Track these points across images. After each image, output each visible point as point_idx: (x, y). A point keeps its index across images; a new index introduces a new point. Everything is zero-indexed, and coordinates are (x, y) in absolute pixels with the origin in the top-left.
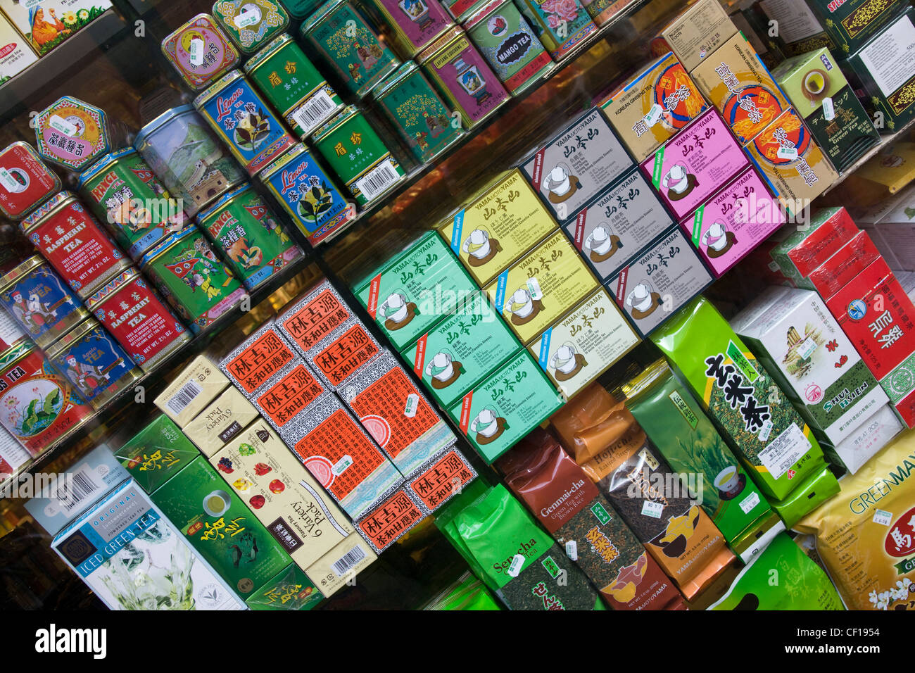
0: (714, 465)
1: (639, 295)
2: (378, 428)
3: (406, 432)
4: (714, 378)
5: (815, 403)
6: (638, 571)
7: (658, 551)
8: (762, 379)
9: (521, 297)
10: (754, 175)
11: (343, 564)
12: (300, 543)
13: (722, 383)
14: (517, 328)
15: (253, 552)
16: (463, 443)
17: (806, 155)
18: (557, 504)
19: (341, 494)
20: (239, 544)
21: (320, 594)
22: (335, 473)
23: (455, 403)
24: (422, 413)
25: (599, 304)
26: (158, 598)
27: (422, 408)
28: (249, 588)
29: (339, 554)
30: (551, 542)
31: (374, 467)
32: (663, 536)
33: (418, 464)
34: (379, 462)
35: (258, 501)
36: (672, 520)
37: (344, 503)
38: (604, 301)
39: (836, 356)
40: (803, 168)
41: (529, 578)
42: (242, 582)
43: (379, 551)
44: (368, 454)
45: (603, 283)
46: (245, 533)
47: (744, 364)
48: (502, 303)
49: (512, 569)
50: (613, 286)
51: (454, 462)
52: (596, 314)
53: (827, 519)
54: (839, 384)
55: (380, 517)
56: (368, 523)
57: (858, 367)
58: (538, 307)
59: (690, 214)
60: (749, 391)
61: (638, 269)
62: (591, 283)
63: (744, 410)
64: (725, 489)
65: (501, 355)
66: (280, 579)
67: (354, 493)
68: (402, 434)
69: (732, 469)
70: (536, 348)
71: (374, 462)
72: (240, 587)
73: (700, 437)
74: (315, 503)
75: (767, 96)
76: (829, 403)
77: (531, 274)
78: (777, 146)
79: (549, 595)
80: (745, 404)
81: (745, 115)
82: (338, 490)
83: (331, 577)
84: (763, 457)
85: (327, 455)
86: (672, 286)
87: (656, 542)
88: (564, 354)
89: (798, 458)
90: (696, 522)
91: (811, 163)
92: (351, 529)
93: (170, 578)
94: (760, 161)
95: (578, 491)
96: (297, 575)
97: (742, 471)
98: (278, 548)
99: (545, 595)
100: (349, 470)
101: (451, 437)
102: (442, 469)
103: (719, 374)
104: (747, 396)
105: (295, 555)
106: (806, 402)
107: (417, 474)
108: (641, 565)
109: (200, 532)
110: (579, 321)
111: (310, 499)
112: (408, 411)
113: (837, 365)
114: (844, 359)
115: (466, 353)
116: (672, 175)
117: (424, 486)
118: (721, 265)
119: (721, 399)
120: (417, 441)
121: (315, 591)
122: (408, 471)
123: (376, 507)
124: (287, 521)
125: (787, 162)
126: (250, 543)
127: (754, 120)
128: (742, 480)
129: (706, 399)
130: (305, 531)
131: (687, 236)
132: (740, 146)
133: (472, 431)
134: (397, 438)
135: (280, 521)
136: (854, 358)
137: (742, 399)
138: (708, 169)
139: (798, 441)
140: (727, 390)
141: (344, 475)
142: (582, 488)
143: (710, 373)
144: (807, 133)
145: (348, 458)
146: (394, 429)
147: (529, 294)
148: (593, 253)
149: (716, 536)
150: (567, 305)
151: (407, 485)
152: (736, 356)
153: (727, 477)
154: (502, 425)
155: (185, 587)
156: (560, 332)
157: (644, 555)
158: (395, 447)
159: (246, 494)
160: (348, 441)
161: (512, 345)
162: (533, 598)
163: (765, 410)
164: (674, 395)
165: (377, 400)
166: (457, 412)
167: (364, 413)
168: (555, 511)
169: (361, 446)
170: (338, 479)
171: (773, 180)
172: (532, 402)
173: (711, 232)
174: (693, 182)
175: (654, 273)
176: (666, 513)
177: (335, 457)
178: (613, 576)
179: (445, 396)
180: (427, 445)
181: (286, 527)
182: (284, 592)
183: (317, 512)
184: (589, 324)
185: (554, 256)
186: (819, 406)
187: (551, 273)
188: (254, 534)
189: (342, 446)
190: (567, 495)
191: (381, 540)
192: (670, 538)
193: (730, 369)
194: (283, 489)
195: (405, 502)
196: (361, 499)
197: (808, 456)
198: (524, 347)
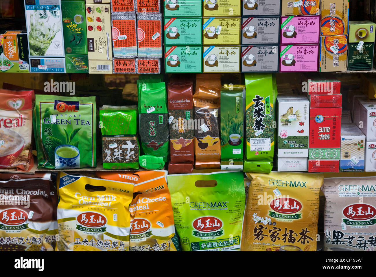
0: (234, 130)
1: (250, 58)
2: (141, 35)
3: (148, 43)
4: (255, 103)
5: (282, 137)
6: (186, 143)
7: (197, 142)
8: (270, 116)
9: (212, 29)
10: (317, 48)
11: (101, 67)
12: (93, 51)
13: (256, 106)
14: (204, 38)
15: (78, 42)
16: (163, 60)
17: (340, 55)
18: (177, 102)
19: (116, 46)
20: (76, 36)
21: (88, 70)
22: (119, 38)
23: (169, 46)
24: (157, 41)
25: (235, 51)
26: (42, 33)
27: (158, 39)
28: (69, 52)
29: (102, 63)
30: (166, 112)
31: (131, 46)
32: (202, 139)
33: (144, 55)
34: (134, 45)
35: (91, 28)
36: (208, 136)
37: (115, 49)
38: (237, 51)
39: (301, 128)
40: (336, 58)
41: (152, 117)
42: (69, 48)
43: (114, 72)
44: (132, 40)
45: (241, 45)
46: (80, 35)
47: (268, 106)
48: (206, 27)
49: (149, 110)
50: (244, 48)
51: (156, 64)
52: (232, 53)
53: (259, 178)
54: (295, 138)
55: (122, 62)
56: (118, 61)
57: (305, 137)
58: (216, 36)
59: (286, 45)
60: (263, 116)
61: (255, 49)
62: (237, 42)
63: (256, 120)
64: (232, 140)
65: (194, 42)
66: (80, 57)
67: (120, 49)
68: (147, 42)
69: (239, 136)
70: (206, 49)
71: (133, 44)
72: (67, 49)
73: (236, 117)
74: (106, 42)
75: (341, 25)
76: (287, 141)
77: (221, 25)
78: (332, 45)
79: (154, 127)
80: (259, 119)
81: (329, 26)
82: (116, 44)
83: (95, 68)
84: (252, 141)
85: (120, 31)
86: (263, 63)
87: (198, 139)
88: (213, 57)
89: (263, 150)
90: (215, 143)
91: (340, 59)
92: (111, 59)
93: (49, 30)
94: (323, 45)
95: (186, 103)
96: (86, 59)
97: (242, 139)
98: (86, 47)
99: (153, 126)
100: (123, 41)
101: (160, 55)
102: (151, 63)
103: (257, 103)
104: (261, 117)
105: (89, 53)
106: (279, 135)
107: (142, 58)
108: (188, 142)
109: (68, 24)
110: (225, 51)
111: (106, 40)
112: (154, 37)
113: (298, 131)
114: (302, 131)
115: (184, 33)
116: (290, 28)
117: (141, 64)
118: (284, 69)
119: (252, 111)
120: (150, 48)
121: (87, 68)
122: (140, 55)
123: (123, 58)
124: (95, 41)
125: (332, 52)
126: (80, 39)
127: (330, 30)
128: (240, 142)
129: (247, 108)
130: (98, 49)
131: (280, 51)
132: (319, 35)
133: (168, 58)
134: (144, 43)
135: (93, 39)
136: (306, 133)
137: (259, 117)
138: (303, 35)
139: (267, 145)
140: (256, 110)
141: (121, 41)
142: (188, 103)
143: (255, 100)
144: (346, 48)
145: (126, 37)
146: (145, 39)
147: (216, 30)
148: (245, 33)
149: (218, 152)
150: (225, 43)
151: (137, 59)
152: (267, 102)
153: (235, 137)
154: (178, 64)
155: (52, 36)
156: (217, 50)
157: (192, 140)
158: (141, 45)
159: (89, 24)
160: (130, 32)
161: (199, 42)
162: (148, 124)
163: (264, 126)
164: (238, 98)
165: (147, 26)
166: (168, 49)
167: (140, 27)
168: (174, 103)
169: (132, 36)
170: (118, 40)
171: (322, 55)
172: (192, 64)
173: (289, 56)
174: (294, 35)
175: (260, 55)
176: (208, 133)
177: (122, 33)
178: (177, 138)
179: (168, 41)
180: (152, 52)
181: (93, 42)
182: (78, 62)
183: (105, 46)
184: (228, 54)
185: (232, 25)
186: (283, 140)
187: (228, 29)
188: (82, 37)
189: (127, 32)
190: (182, 101)
191: (117, 70)
192: (204, 141)
193: (262, 104)
194: (100, 30)
195: (132, 64)
196: (120, 52)
197: (267, 153)
198: (202, 45)
